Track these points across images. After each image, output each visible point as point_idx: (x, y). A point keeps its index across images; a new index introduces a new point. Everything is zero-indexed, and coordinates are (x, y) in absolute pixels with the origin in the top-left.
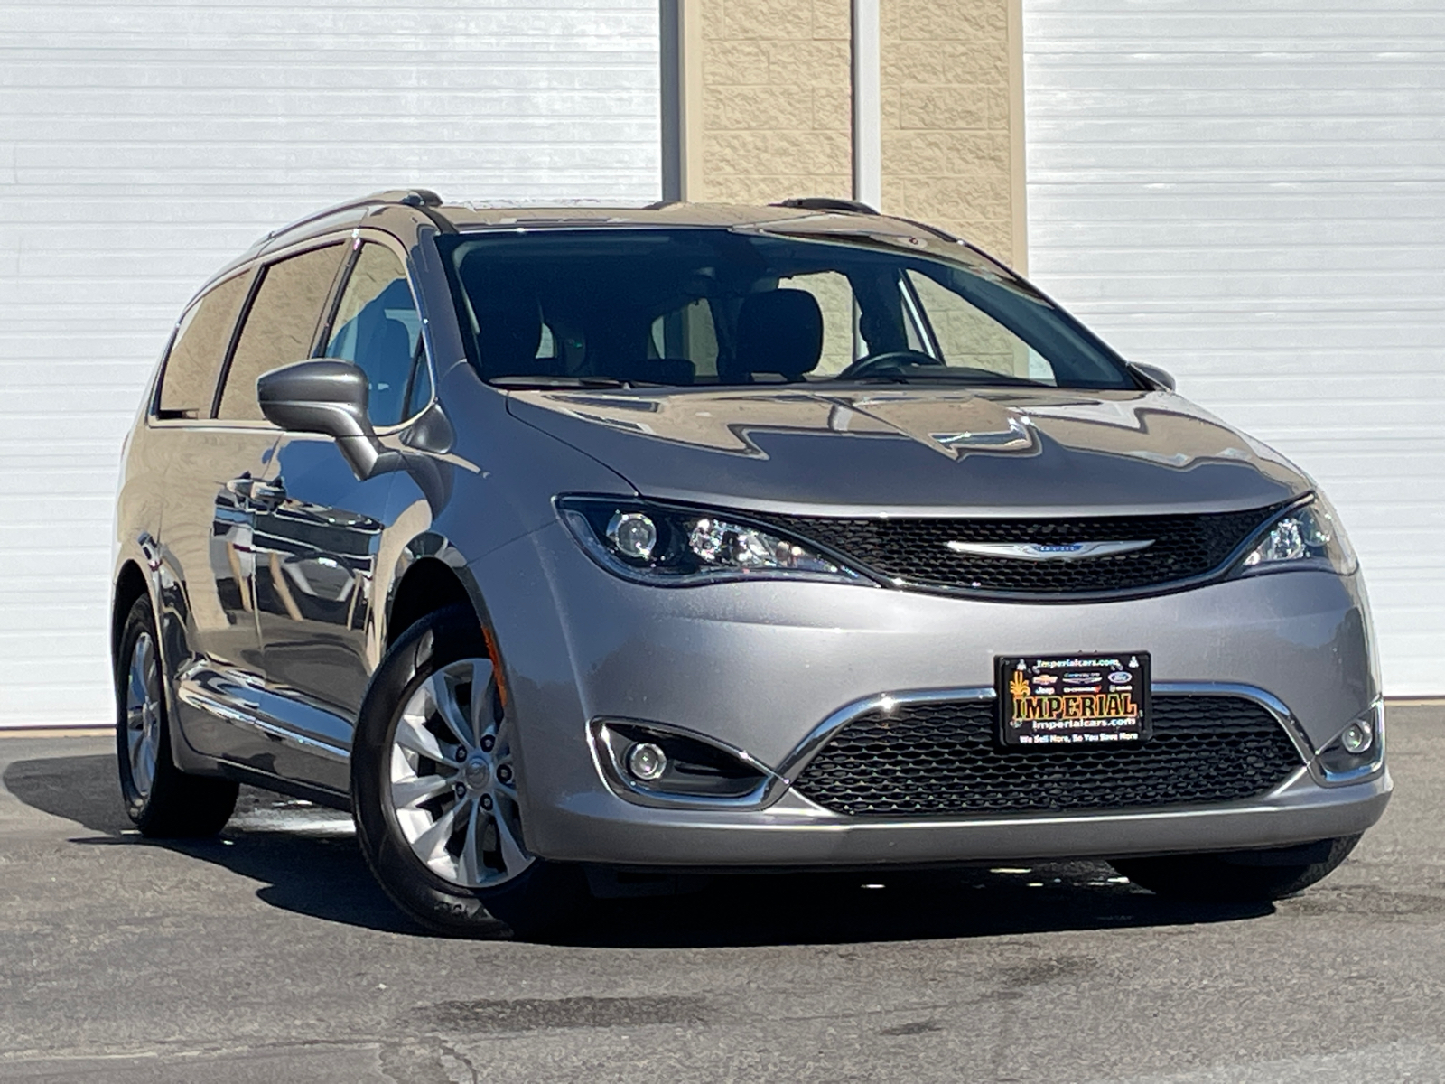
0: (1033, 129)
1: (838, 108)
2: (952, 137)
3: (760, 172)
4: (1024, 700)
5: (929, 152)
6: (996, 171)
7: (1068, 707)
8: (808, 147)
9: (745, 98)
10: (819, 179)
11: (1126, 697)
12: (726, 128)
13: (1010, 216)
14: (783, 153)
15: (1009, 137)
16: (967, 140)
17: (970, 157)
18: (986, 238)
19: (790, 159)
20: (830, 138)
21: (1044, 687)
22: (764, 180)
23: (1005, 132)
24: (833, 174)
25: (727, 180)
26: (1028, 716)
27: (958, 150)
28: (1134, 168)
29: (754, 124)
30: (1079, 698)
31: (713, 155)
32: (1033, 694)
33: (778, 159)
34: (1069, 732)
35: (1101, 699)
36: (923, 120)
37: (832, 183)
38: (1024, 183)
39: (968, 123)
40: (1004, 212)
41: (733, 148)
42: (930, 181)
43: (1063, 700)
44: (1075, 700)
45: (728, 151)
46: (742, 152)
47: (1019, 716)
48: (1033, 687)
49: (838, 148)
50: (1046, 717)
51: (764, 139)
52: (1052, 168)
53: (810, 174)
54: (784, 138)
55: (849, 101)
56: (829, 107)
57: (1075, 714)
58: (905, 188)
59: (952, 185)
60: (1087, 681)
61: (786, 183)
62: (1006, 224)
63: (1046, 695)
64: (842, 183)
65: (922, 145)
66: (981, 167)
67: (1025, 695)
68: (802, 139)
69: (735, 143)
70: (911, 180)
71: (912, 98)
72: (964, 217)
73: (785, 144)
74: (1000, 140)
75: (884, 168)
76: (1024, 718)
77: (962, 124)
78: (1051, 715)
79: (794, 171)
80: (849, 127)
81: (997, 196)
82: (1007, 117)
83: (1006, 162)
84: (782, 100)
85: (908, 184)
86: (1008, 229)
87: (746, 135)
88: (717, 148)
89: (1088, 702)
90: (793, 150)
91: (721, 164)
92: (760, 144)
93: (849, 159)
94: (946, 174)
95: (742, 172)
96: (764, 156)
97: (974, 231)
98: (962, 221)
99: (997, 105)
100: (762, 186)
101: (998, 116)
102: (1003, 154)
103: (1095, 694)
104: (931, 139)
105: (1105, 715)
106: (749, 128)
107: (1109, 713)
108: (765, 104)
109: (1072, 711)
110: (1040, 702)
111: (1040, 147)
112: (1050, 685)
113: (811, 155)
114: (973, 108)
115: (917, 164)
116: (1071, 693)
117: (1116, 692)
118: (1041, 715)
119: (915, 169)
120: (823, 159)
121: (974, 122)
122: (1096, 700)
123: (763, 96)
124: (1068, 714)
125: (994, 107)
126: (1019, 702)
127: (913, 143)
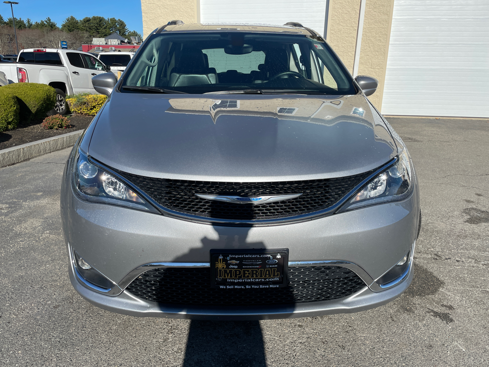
0: (395, 8)
1: (357, 5)
2: (379, 10)
3: (342, 17)
4: (223, 270)
5: (374, 13)
6: (387, 16)
7: (244, 274)
8: (351, 12)
9: (340, 3)
10: (352, 19)
11: (274, 270)
12: (336, 9)
13: (388, 26)
14: (346, 14)
15: (390, 10)
16: (382, 11)
17: (382, 14)
18: (383, 30)
19: (347, 15)
20: (355, 11)
21: (233, 265)
22: (342, 19)
23: (389, 9)
24: (355, 18)
25: (335, 19)
26: (225, 276)
27: (380, 12)
28: (414, 16)
29: (341, 8)
30: (250, 270)
31: (333, 14)
32: (228, 267)
33: (345, 15)
34: (245, 284)
35: (261, 271)
36: (374, 7)
37: (355, 19)
38: (392, 19)
39: (382, 7)
40: (387, 25)
41: (337, 13)
42: (374, 19)
43: (242, 271)
44: (248, 271)
45: (336, 13)
46: (339, 14)
47: (220, 276)
48: (228, 265)
49: (357, 12)
50: (233, 277)
51: (343, 11)
52: (398, 16)
53: (351, 18)
54: (347, 11)
55: (360, 3)
56: (356, 4)
57: (248, 276)
58: (369, 20)
59: (378, 19)
60: (254, 263)
61: (346, 20)
62: (387, 27)
63: (233, 268)
64: (357, 19)
65: (373, 12)
66: (384, 16)
67: (223, 268)
68: (350, 11)
69: (338, 12)
70: (370, 19)
71: (372, 2)
72: (379, 26)
73: (347, 12)
74: (388, 10)
75: (365, 16)
76: (223, 277)
77: (381, 7)
78: (236, 276)
79: (348, 17)
80: (359, 8)
81: (386, 22)
82: (390, 6)
83: (389, 15)
84: (347, 3)
85: (369, 19)
86: (387, 28)
87: (340, 10)
88: (334, 13)
89: (255, 272)
90: (348, 13)
91: (335, 16)
92: (342, 12)
93: (359, 15)
94: (377, 17)
95: (338, 18)
96: (343, 14)
97: (381, 29)
98: (379, 27)
99: (389, 3)
100: (342, 20)
101: (388, 6)
102: (388, 13)
103: (258, 269)
104: (375, 10)
105: (263, 277)
106: (341, 9)
107: (265, 276)
108: (344, 4)
109: (246, 275)
110: (231, 272)
111: (396, 12)
112: (236, 264)
113: (351, 14)
114: (384, 4)
115: (371, 15)
116: (246, 268)
117: (270, 268)
118: (231, 276)
119: (371, 16)
120: (354, 15)
121: (384, 7)
122: (259, 271)
123: (344, 2)
124: (244, 276)
125: (388, 4)
126: (220, 271)
127: (371, 11)
